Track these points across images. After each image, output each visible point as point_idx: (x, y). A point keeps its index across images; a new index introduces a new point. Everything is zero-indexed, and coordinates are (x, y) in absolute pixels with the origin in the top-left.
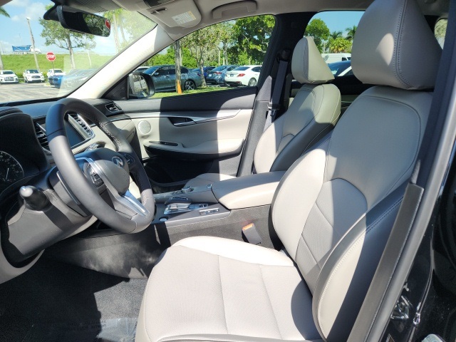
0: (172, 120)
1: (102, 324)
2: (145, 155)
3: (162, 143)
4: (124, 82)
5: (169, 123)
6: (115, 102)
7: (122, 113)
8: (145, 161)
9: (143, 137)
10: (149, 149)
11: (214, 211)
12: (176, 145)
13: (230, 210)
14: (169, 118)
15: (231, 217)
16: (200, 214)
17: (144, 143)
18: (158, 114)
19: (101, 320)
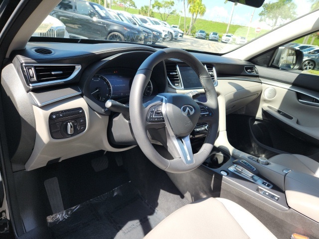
0: (299, 96)
1: (156, 211)
2: (259, 115)
3: (279, 112)
4: (272, 52)
5: (295, 97)
6: (256, 66)
7: (258, 76)
8: (258, 120)
9: (265, 101)
10: (265, 113)
11: (272, 197)
12: (291, 118)
13: (290, 207)
14: (297, 93)
15: (286, 214)
16: (258, 190)
17: (263, 106)
18: (288, 86)
19: (156, 208)
